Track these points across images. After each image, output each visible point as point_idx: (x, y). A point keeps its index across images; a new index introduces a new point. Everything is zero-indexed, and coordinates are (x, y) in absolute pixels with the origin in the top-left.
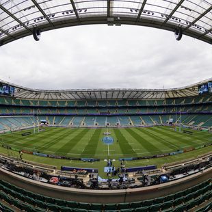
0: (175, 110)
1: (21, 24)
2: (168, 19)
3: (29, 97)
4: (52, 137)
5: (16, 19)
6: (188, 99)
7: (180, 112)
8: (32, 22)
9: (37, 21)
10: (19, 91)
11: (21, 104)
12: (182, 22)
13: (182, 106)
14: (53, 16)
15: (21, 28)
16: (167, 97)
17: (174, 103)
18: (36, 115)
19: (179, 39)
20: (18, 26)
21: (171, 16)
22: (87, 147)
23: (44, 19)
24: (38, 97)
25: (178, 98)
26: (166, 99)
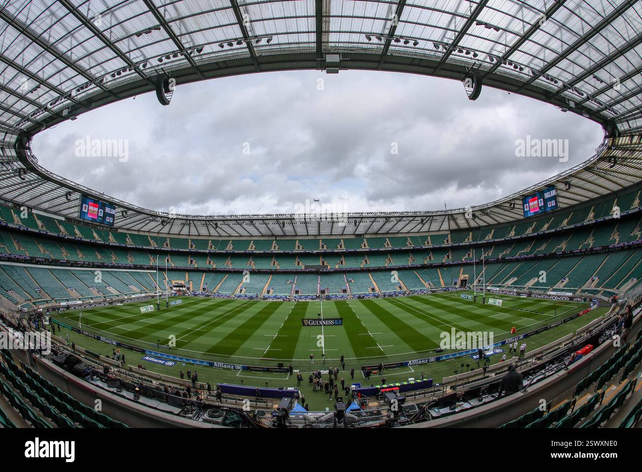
0: (472, 256)
1: (131, 65)
2: (449, 53)
3: (146, 228)
4: (197, 318)
5: (120, 54)
6: (502, 228)
7: (482, 258)
8: (155, 62)
9: (165, 60)
10: (124, 215)
11: (130, 243)
12: (481, 56)
13: (488, 246)
14: (199, 51)
15: (129, 75)
16: (453, 226)
17: (468, 241)
18: (161, 270)
19: (474, 96)
20: (124, 69)
21: (455, 44)
22: (276, 342)
23: (180, 57)
24: (166, 229)
25: (478, 228)
26: (452, 231)
